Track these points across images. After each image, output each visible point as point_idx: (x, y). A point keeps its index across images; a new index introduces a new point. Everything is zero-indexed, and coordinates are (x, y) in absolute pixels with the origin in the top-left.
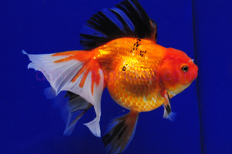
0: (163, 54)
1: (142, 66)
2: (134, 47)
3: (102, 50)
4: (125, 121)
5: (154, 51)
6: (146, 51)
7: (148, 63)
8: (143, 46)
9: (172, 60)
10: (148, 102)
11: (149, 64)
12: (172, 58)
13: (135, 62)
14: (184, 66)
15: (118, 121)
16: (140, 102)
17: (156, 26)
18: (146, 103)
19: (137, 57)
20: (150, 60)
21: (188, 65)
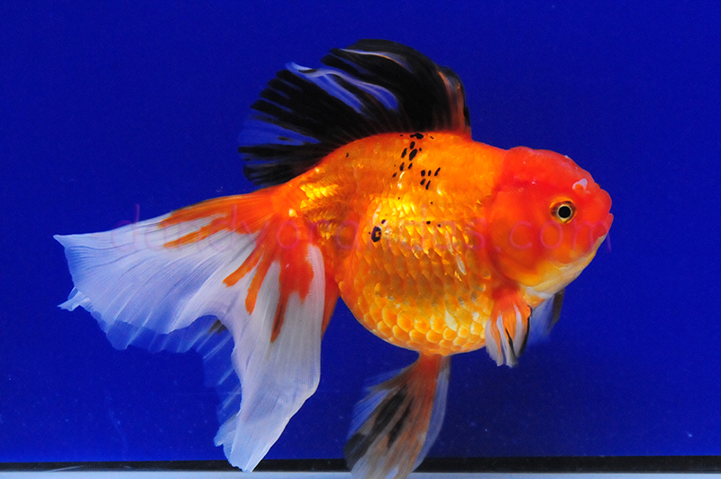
0: (492, 173)
1: (428, 220)
2: (402, 160)
3: (310, 186)
4: (405, 387)
5: (463, 165)
6: (439, 169)
7: (446, 209)
8: (429, 155)
9: (521, 190)
10: (462, 327)
11: (451, 210)
12: (519, 184)
13: (407, 209)
14: (560, 204)
15: (383, 391)
16: (437, 332)
17: (461, 87)
18: (455, 330)
19: (412, 194)
20: (452, 196)
21: (570, 200)
